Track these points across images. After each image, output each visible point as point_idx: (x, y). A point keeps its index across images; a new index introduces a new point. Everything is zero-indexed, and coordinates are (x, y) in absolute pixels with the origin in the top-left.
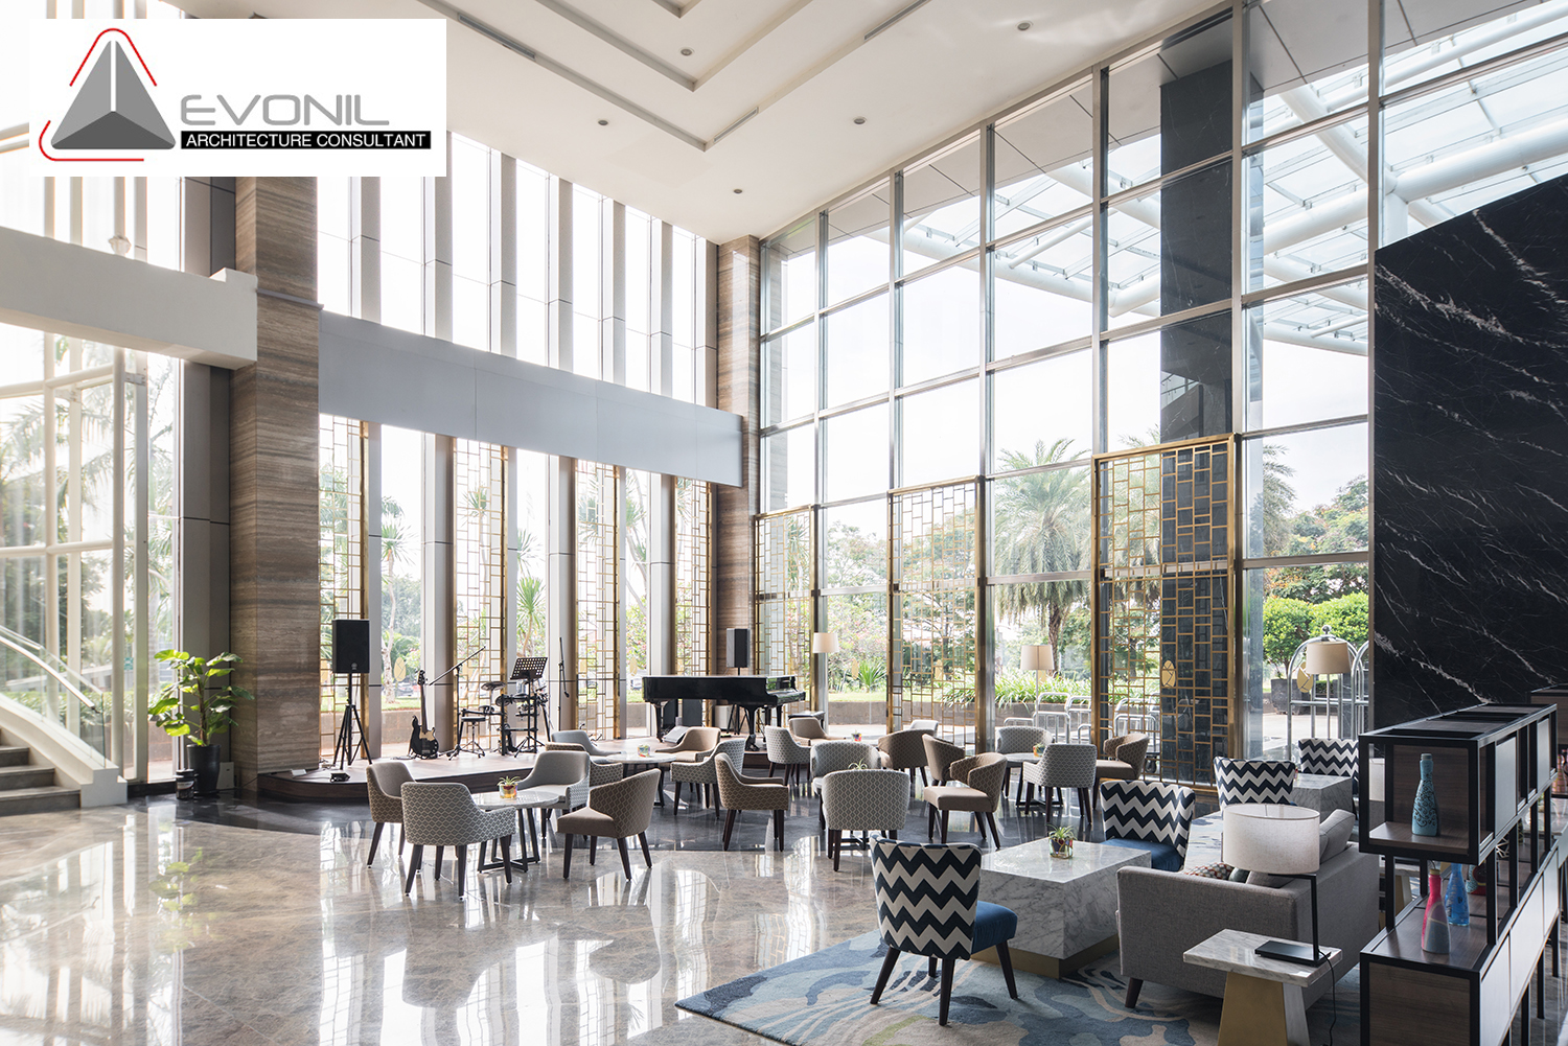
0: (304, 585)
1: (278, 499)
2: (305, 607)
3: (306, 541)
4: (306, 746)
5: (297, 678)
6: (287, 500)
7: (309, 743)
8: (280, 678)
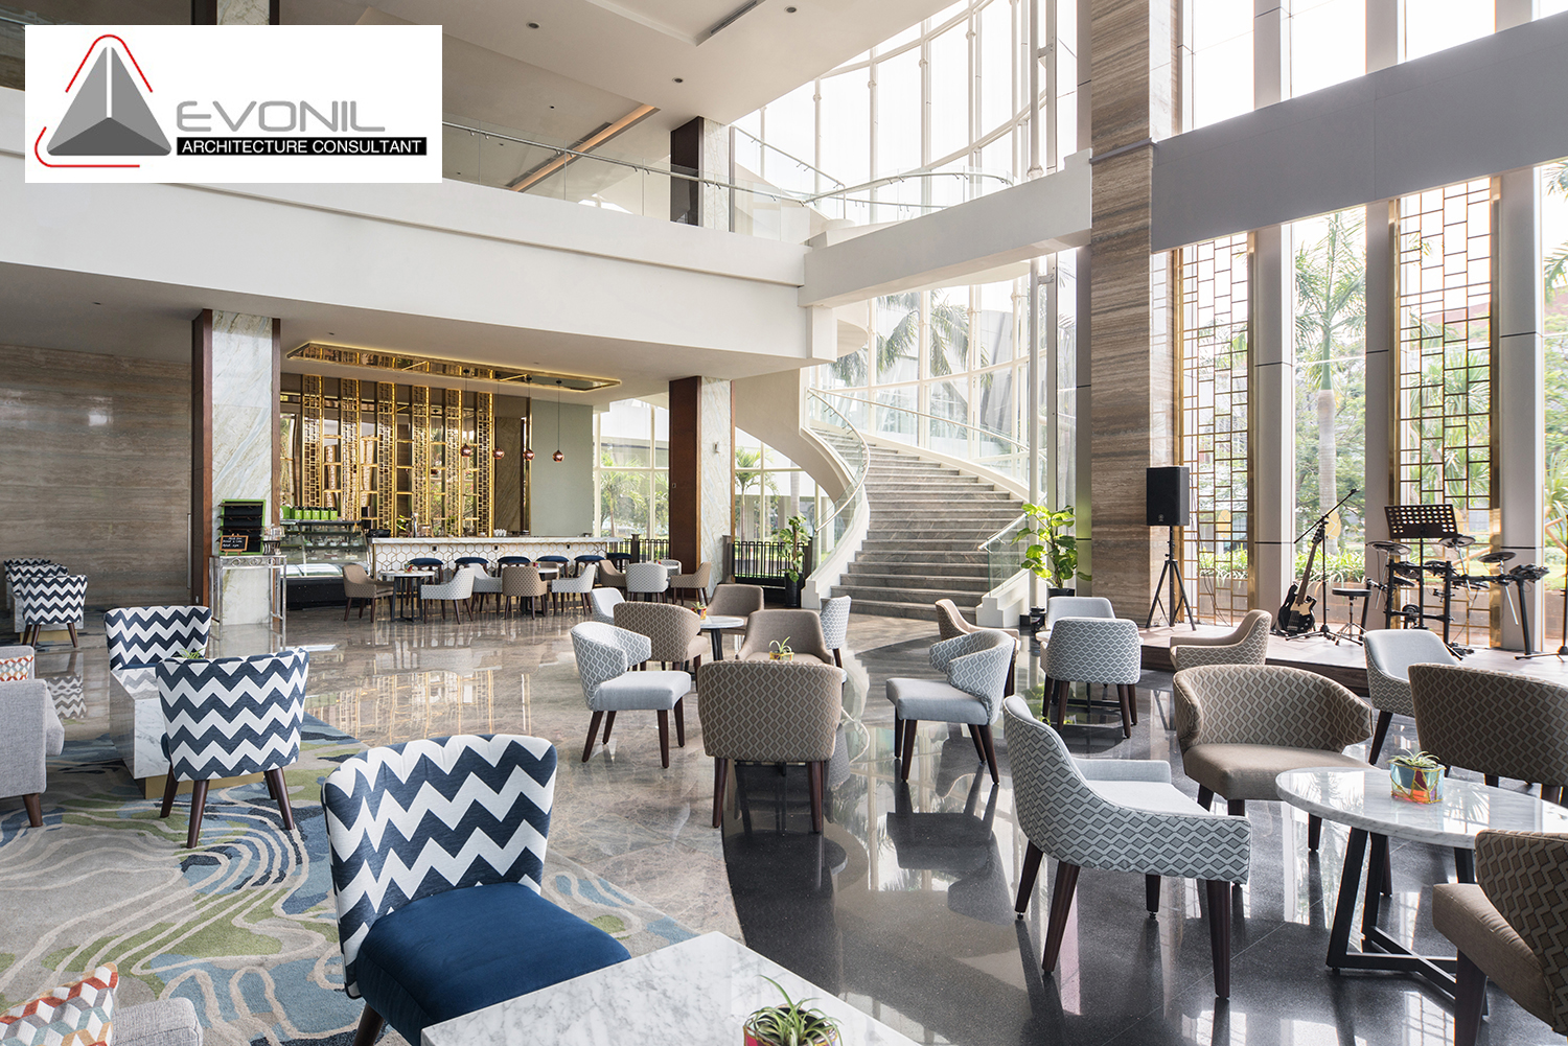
0: (1133, 436)
1: (1111, 354)
2: (1135, 457)
3: (1137, 390)
4: (1137, 600)
5: (1128, 530)
6: (1118, 353)
7: (1140, 597)
8: (1112, 530)
